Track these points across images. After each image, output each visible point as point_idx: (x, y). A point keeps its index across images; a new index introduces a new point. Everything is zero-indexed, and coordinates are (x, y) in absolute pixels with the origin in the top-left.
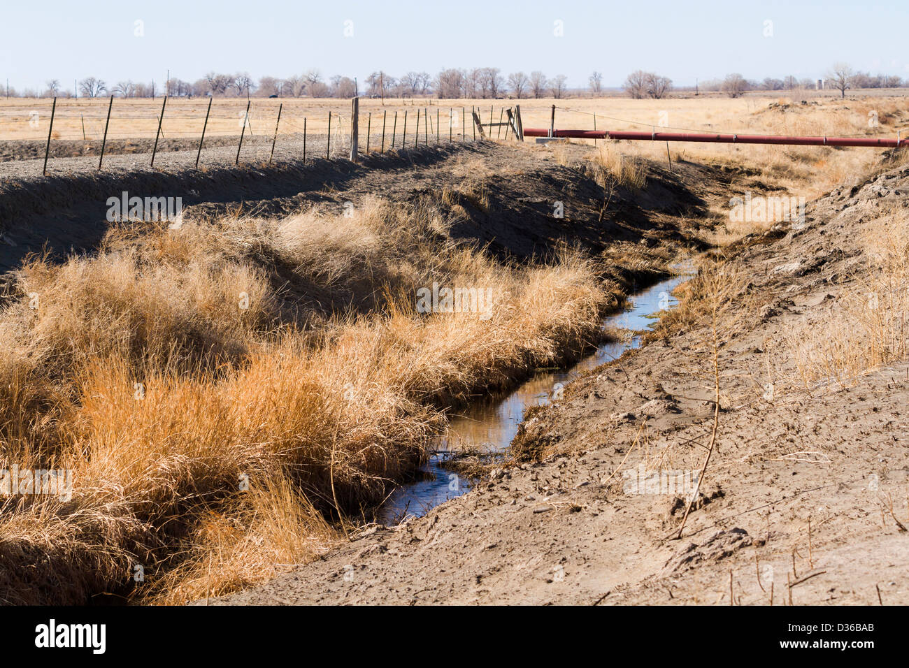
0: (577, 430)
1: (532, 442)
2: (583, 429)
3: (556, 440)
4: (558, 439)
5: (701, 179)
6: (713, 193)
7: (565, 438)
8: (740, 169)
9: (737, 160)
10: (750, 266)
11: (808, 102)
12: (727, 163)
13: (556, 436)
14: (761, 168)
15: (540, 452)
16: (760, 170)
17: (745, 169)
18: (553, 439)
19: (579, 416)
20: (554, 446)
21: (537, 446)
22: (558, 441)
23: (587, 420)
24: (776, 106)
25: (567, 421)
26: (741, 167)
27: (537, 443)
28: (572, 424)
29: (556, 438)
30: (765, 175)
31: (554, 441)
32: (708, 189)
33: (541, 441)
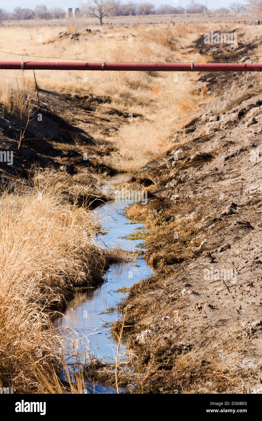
0: (207, 338)
1: (164, 352)
2: (214, 338)
3: (188, 348)
4: (190, 347)
5: (68, 108)
6: (82, 121)
7: (197, 347)
8: (90, 97)
9: (86, 88)
10: (208, 188)
11: (92, 30)
12: (76, 91)
13: (188, 345)
14: (109, 95)
15: (173, 361)
16: (109, 97)
17: (94, 97)
18: (185, 347)
19: (207, 326)
20: (187, 355)
21: (170, 355)
22: (190, 350)
23: (215, 329)
24: (66, 35)
25: (196, 330)
26: (91, 95)
27: (170, 352)
28: (202, 333)
29: (188, 346)
30: (115, 102)
31: (186, 349)
32: (77, 117)
33: (173, 350)
